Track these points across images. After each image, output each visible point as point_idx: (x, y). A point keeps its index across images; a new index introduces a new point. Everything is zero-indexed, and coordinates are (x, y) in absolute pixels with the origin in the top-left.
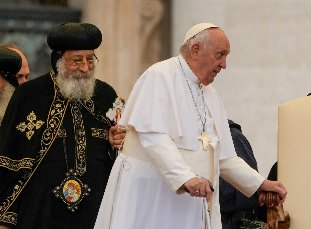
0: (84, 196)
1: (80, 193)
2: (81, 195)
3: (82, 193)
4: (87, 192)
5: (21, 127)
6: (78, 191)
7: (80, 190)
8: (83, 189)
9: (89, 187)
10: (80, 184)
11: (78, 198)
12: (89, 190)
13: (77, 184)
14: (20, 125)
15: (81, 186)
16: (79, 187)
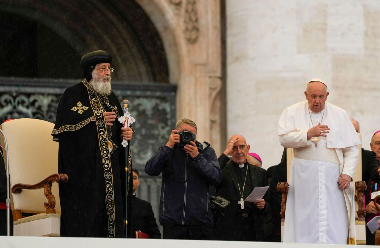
0: (114, 150)
1: (112, 148)
2: (113, 149)
3: (113, 148)
4: (116, 148)
5: (74, 109)
6: (111, 147)
7: (112, 146)
8: (113, 146)
9: (117, 145)
10: (112, 143)
11: (111, 151)
12: (117, 147)
13: (111, 143)
14: (74, 108)
15: (113, 144)
16: (112, 145)
